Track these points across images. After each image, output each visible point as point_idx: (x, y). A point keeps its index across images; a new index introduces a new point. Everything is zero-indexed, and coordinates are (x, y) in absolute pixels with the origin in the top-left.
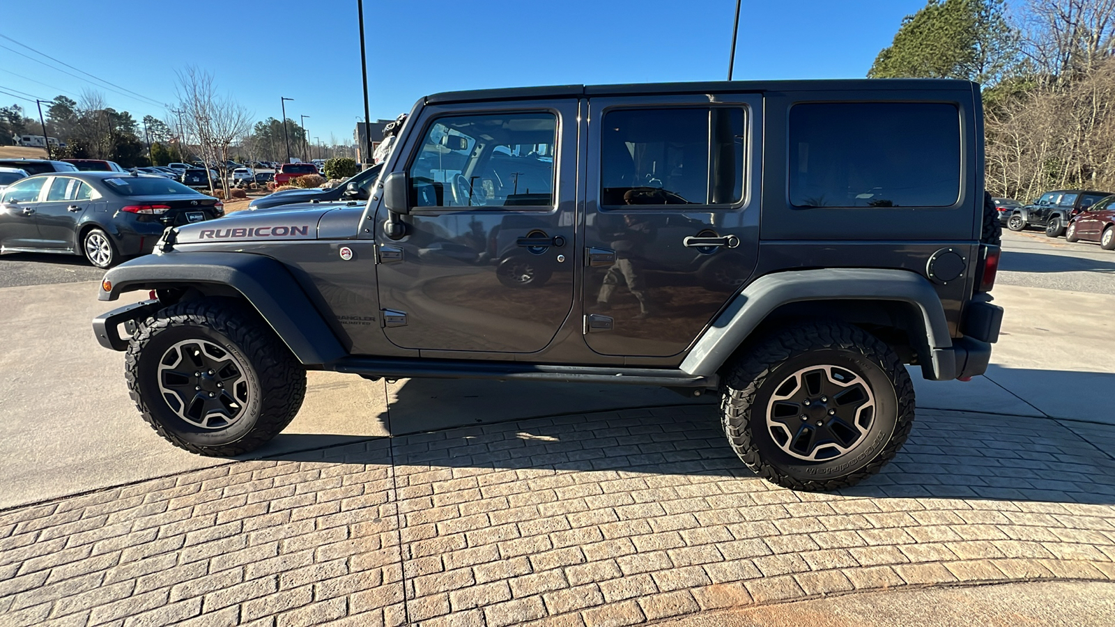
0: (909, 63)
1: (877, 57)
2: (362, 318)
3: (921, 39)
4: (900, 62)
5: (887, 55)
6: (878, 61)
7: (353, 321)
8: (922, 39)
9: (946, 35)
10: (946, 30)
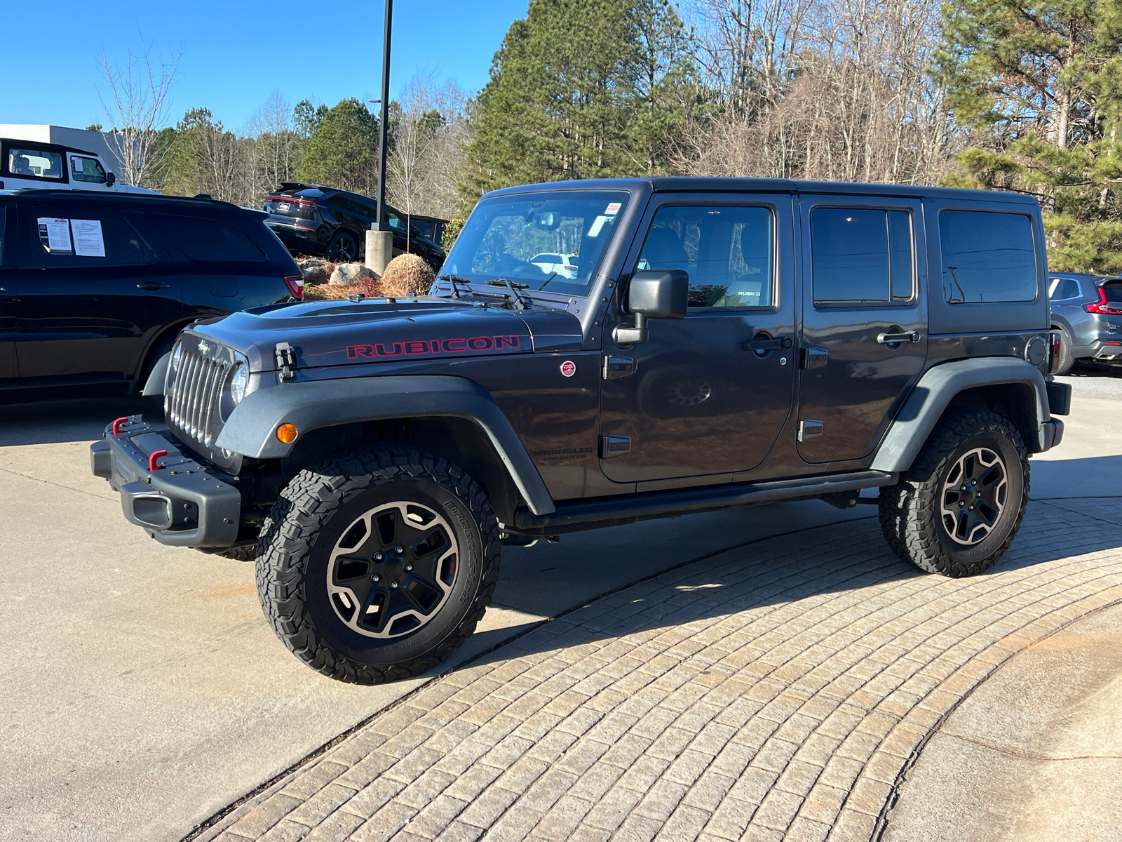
0: (558, 50)
1: (508, 32)
2: (578, 450)
3: (568, 16)
4: (545, 48)
5: (521, 31)
6: (509, 38)
7: (565, 455)
8: (571, 17)
9: (606, 16)
10: (604, 8)
